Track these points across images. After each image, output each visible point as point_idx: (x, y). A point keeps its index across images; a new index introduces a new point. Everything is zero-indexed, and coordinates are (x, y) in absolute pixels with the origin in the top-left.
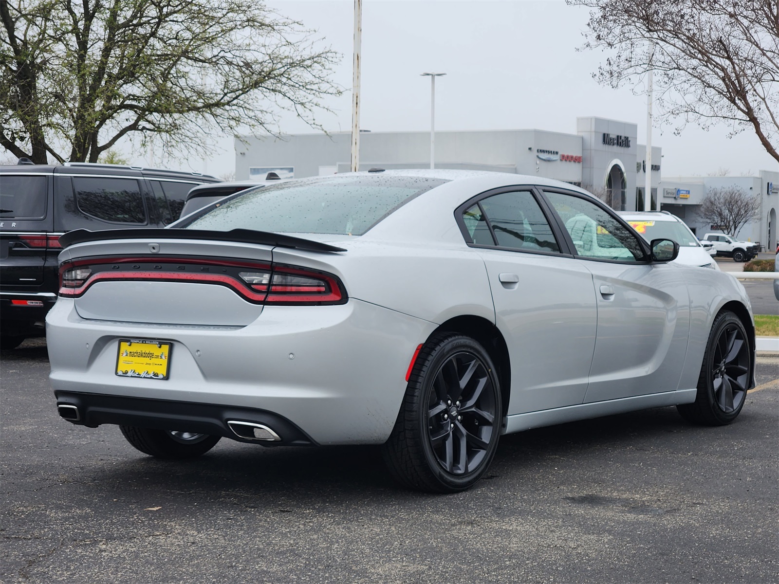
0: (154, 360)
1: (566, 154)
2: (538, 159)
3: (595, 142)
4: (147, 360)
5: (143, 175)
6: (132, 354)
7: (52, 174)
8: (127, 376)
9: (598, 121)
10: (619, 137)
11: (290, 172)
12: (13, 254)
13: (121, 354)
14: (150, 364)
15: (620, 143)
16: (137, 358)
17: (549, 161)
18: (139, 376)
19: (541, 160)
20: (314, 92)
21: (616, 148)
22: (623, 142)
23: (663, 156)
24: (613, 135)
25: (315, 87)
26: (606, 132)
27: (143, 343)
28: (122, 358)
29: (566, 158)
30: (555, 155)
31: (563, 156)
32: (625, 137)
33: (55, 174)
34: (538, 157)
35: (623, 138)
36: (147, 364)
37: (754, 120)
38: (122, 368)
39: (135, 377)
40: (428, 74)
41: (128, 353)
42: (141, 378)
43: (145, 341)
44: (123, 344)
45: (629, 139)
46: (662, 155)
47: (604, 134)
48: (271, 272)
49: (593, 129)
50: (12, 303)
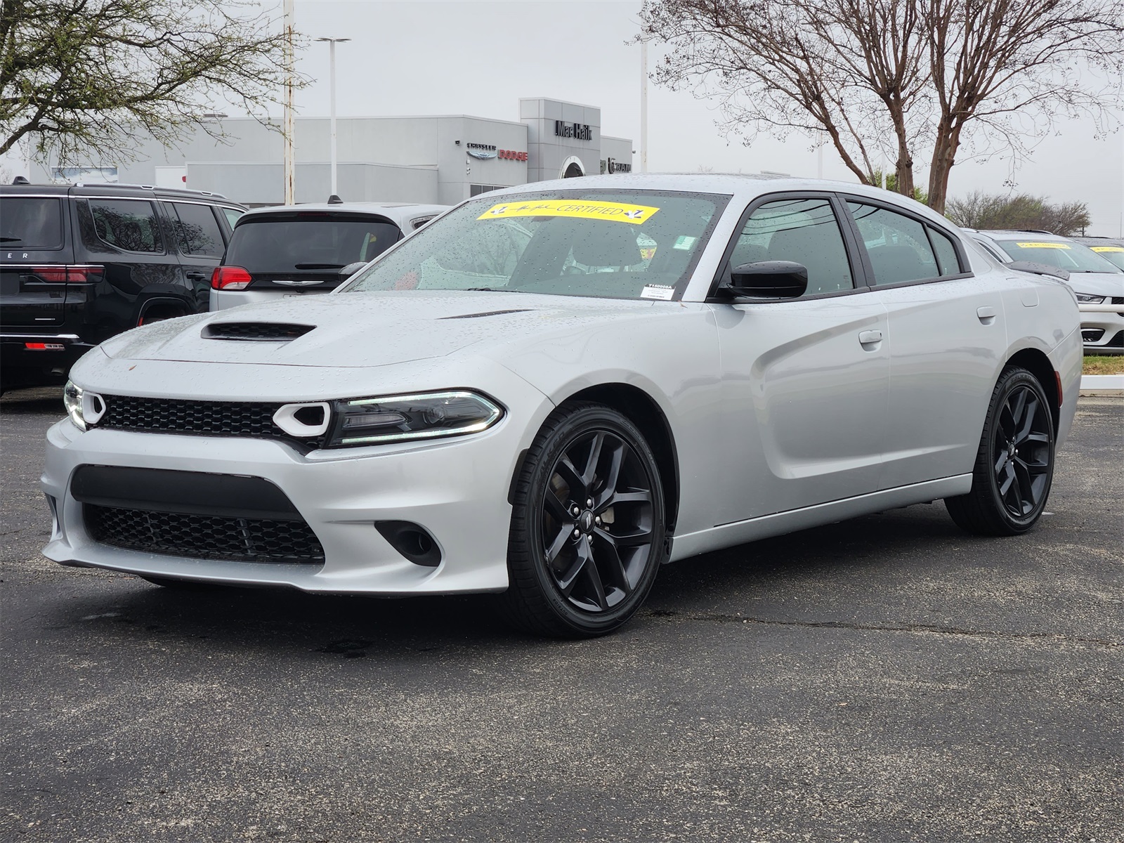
1: (506, 150)
2: (468, 157)
3: (545, 133)
5: (156, 196)
7: (67, 196)
9: (549, 103)
10: (576, 126)
11: (112, 174)
12: (24, 290)
15: (578, 133)
17: (483, 159)
19: (472, 158)
20: (268, 82)
21: (572, 141)
22: (582, 132)
23: (634, 152)
24: (569, 122)
25: (271, 77)
26: (559, 119)
29: (506, 155)
30: (492, 152)
31: (502, 152)
32: (585, 126)
33: (70, 197)
34: (468, 153)
35: (582, 127)
37: (832, 130)
40: (325, 40)
45: (590, 129)
46: (633, 150)
47: (557, 122)
49: (542, 115)
50: (26, 347)
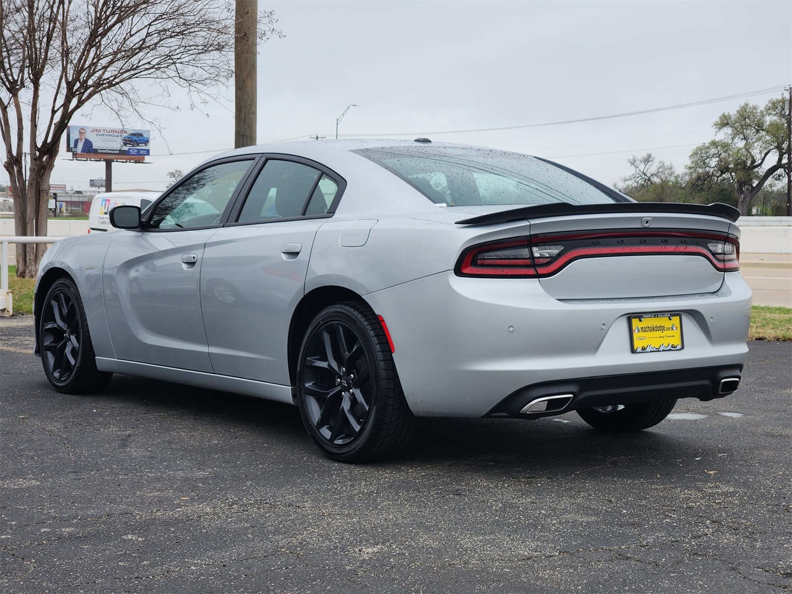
0: (666, 333)
4: (659, 333)
6: (644, 330)
8: (646, 352)
13: (633, 331)
14: (663, 337)
16: (649, 333)
18: (658, 351)
27: (655, 317)
28: (636, 335)
36: (660, 337)
38: (638, 345)
39: (654, 351)
41: (640, 329)
42: (660, 351)
43: (658, 315)
44: (632, 321)
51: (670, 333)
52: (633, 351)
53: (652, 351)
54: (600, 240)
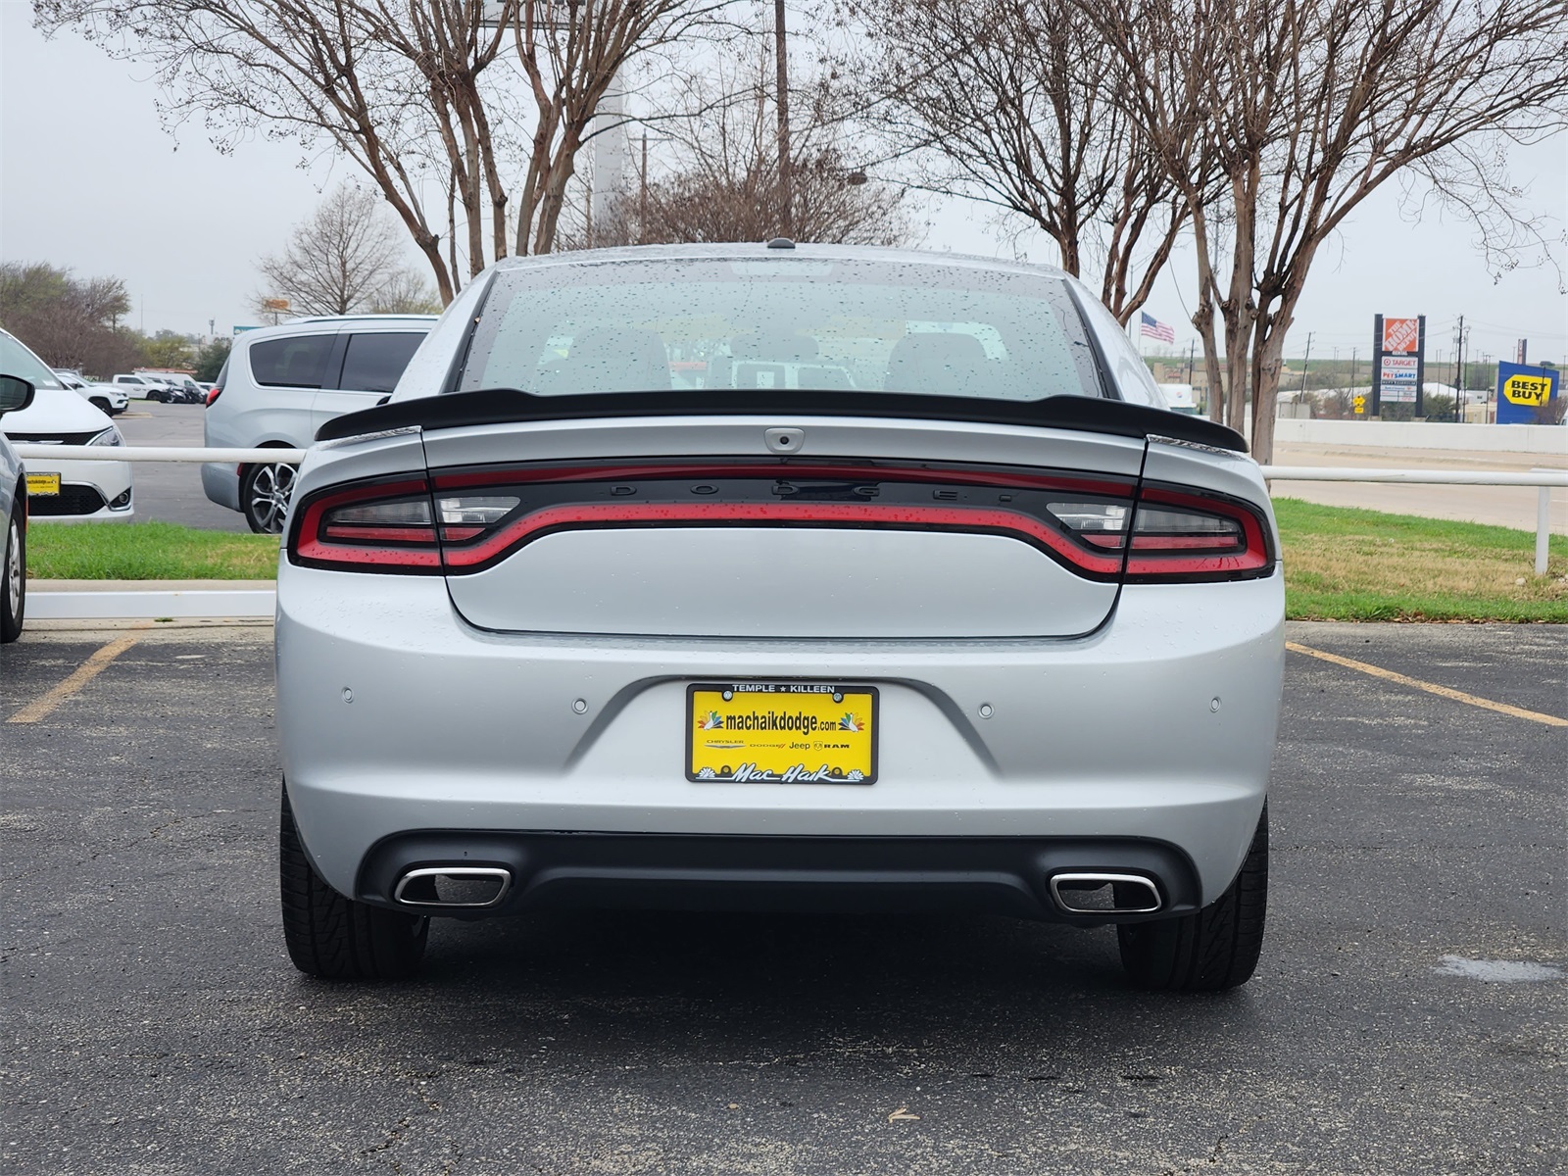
0: (817, 736)
4: (793, 736)
6: (737, 723)
8: (734, 782)
13: (696, 725)
14: (806, 747)
16: (756, 732)
18: (776, 780)
27: (779, 691)
28: (704, 735)
36: (794, 746)
38: (707, 760)
39: (763, 782)
41: (724, 719)
42: (786, 782)
43: (788, 687)
44: (698, 696)
48: (1132, 502)
51: (836, 736)
52: (691, 777)
53: (755, 782)
54: (632, 485)
